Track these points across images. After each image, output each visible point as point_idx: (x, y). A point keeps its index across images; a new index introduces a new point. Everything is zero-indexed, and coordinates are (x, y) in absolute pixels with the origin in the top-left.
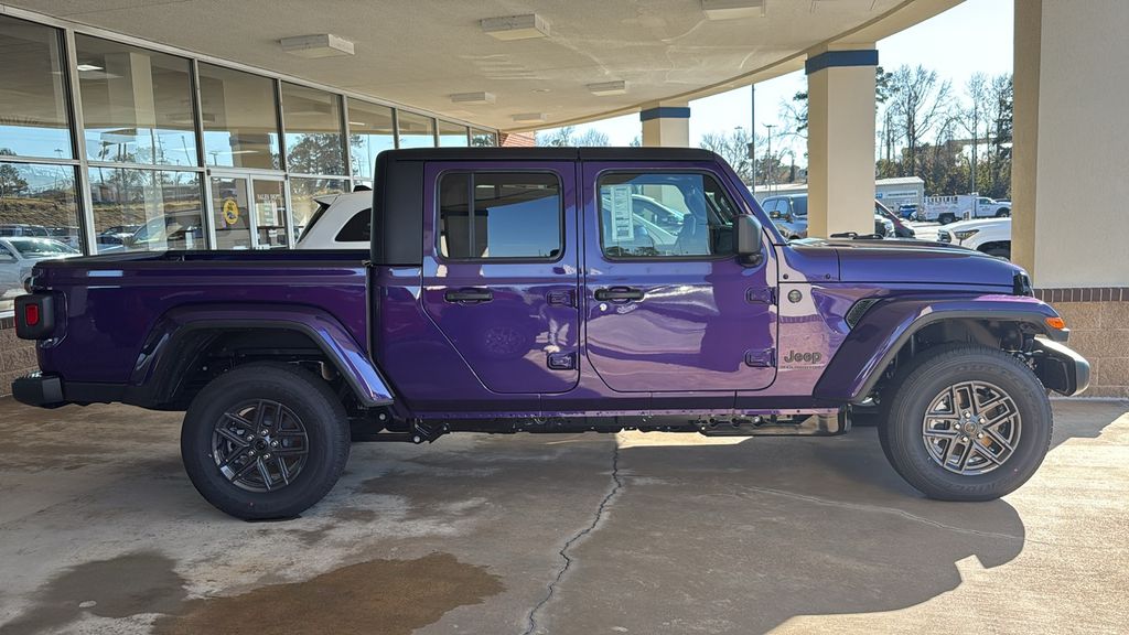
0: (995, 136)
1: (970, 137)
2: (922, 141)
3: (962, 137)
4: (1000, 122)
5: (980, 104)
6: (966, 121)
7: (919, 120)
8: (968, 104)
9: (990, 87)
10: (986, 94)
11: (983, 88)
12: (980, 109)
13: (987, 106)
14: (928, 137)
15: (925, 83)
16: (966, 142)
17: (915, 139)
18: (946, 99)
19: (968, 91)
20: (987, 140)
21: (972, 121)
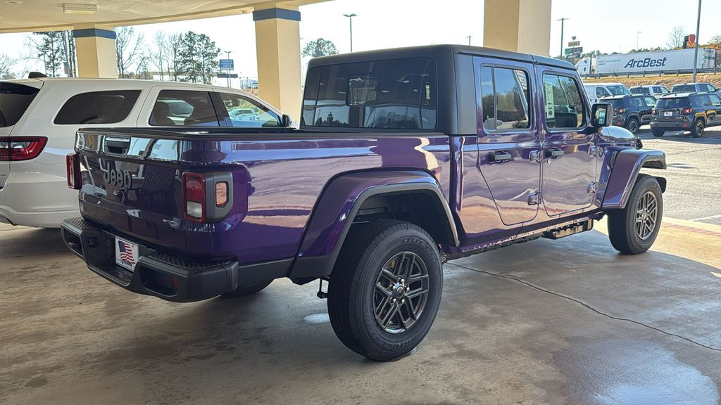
0: (174, 71)
1: (158, 70)
2: (128, 71)
3: (153, 70)
4: (176, 62)
5: (162, 51)
6: (155, 60)
7: (125, 57)
8: (156, 50)
9: (168, 41)
10: (166, 45)
11: (164, 40)
12: (163, 53)
13: (167, 52)
14: (132, 68)
15: (127, 33)
16: (156, 73)
17: (123, 69)
18: (141, 45)
19: (155, 41)
20: (169, 73)
21: (158, 60)
